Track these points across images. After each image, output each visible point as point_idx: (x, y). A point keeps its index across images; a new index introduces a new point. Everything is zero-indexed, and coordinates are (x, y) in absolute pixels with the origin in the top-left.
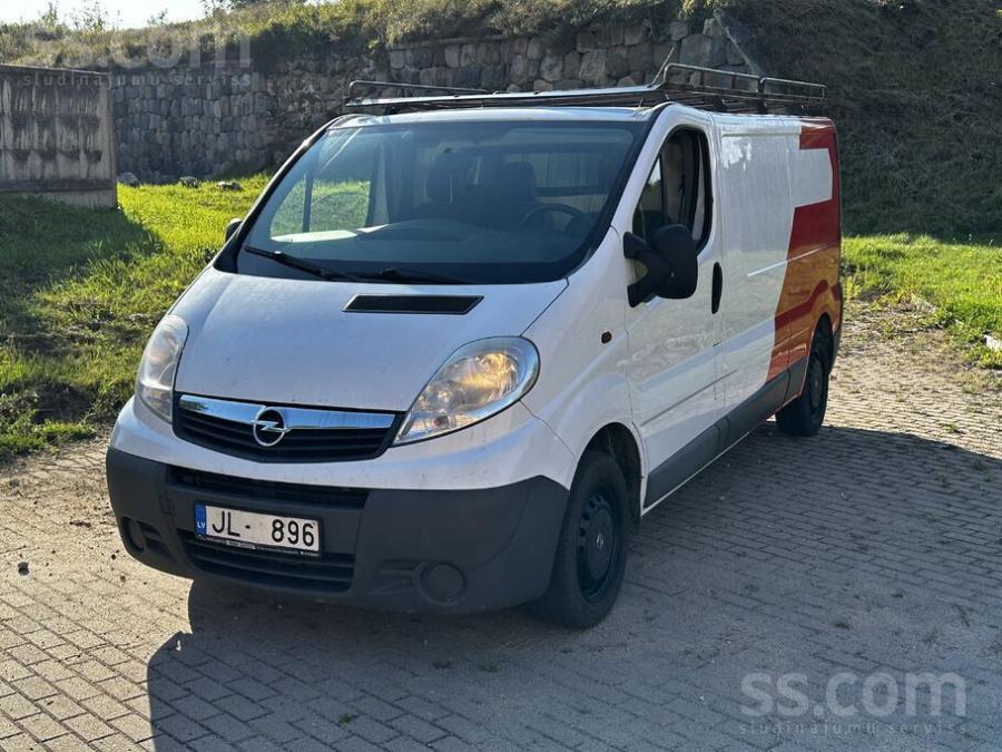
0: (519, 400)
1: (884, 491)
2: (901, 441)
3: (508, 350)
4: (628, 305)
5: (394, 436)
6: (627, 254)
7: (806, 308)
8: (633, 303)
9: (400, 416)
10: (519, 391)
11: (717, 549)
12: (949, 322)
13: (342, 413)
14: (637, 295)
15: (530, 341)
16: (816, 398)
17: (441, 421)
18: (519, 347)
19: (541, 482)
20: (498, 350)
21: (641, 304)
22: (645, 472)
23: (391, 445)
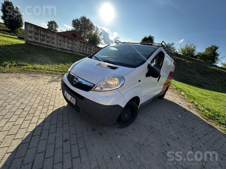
0: (117, 89)
1: (172, 111)
2: (173, 103)
3: (119, 78)
4: (145, 76)
5: (92, 89)
6: (148, 68)
7: (167, 84)
8: (146, 76)
9: (94, 85)
10: (118, 87)
11: (148, 116)
12: (177, 89)
13: (86, 81)
14: (148, 75)
15: (124, 78)
16: (164, 94)
17: (101, 88)
18: (121, 78)
19: (118, 106)
20: (117, 77)
21: (148, 77)
22: (140, 104)
23: (91, 90)
